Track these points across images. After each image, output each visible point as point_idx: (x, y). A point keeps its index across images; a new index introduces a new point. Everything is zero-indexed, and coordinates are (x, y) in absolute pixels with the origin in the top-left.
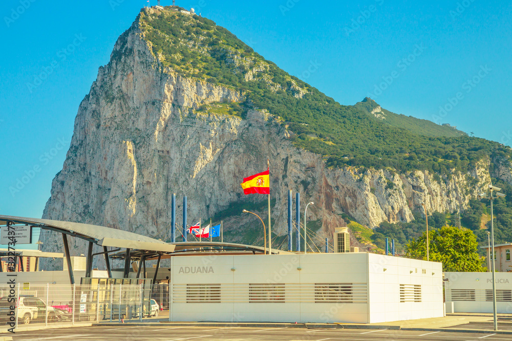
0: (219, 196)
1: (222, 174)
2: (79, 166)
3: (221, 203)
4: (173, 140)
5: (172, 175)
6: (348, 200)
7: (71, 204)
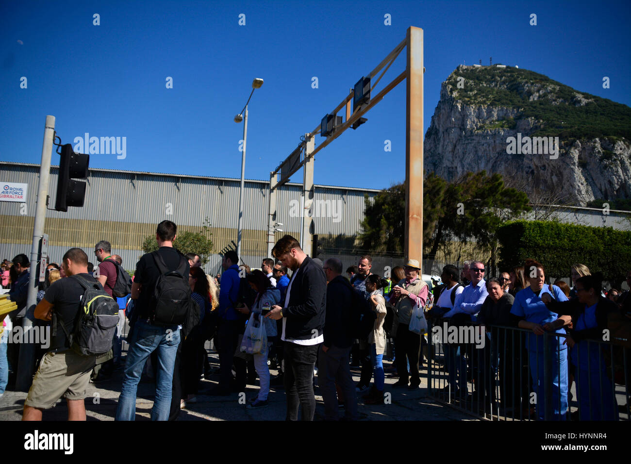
6: (555, 179)
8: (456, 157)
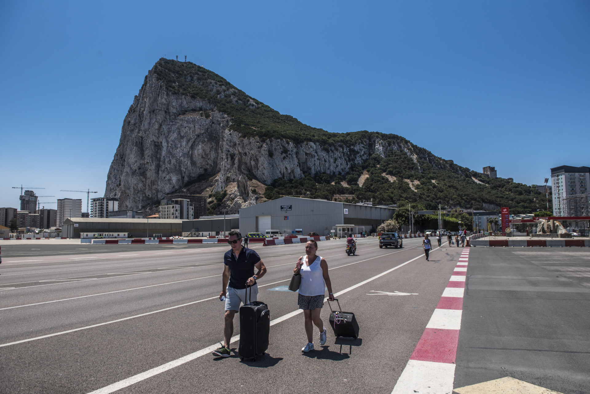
0: (191, 171)
1: (194, 156)
2: (120, 156)
3: (193, 175)
4: (164, 134)
5: (162, 157)
6: (253, 163)
7: (114, 180)
8: (162, 134)
